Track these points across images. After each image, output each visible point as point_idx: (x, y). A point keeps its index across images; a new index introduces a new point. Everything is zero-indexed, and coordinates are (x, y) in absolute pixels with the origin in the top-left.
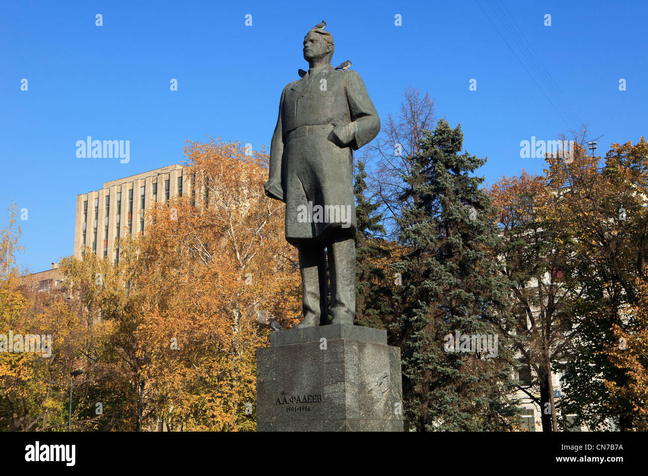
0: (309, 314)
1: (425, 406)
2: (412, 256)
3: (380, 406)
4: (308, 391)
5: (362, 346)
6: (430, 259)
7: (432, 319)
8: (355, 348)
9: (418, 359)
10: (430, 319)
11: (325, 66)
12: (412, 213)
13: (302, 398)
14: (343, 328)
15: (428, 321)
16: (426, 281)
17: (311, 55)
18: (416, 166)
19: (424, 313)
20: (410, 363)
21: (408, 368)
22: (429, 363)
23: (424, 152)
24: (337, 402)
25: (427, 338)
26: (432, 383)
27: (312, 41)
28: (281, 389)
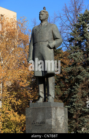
0: (41, 98)
1: (77, 123)
2: (73, 65)
3: (61, 125)
4: (41, 121)
5: (56, 108)
6: (80, 67)
7: (81, 90)
8: (55, 109)
9: (75, 106)
10: (80, 90)
11: (46, 22)
12: (73, 48)
13: (39, 123)
14: (51, 103)
15: (79, 91)
16: (78, 76)
17: (41, 19)
18: (76, 29)
19: (77, 88)
20: (72, 107)
21: (71, 109)
22: (79, 107)
23: (79, 23)
24: (49, 124)
25: (78, 98)
26: (80, 115)
27: (42, 14)
28: (33, 120)
